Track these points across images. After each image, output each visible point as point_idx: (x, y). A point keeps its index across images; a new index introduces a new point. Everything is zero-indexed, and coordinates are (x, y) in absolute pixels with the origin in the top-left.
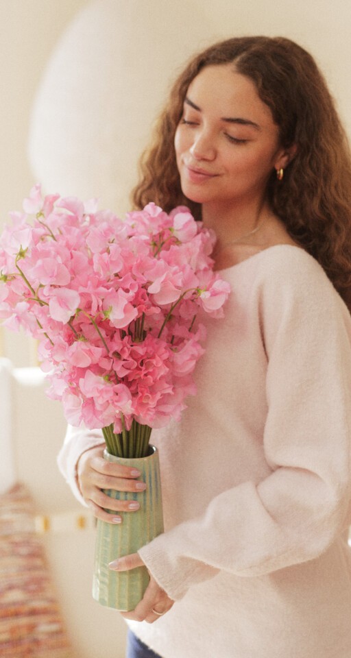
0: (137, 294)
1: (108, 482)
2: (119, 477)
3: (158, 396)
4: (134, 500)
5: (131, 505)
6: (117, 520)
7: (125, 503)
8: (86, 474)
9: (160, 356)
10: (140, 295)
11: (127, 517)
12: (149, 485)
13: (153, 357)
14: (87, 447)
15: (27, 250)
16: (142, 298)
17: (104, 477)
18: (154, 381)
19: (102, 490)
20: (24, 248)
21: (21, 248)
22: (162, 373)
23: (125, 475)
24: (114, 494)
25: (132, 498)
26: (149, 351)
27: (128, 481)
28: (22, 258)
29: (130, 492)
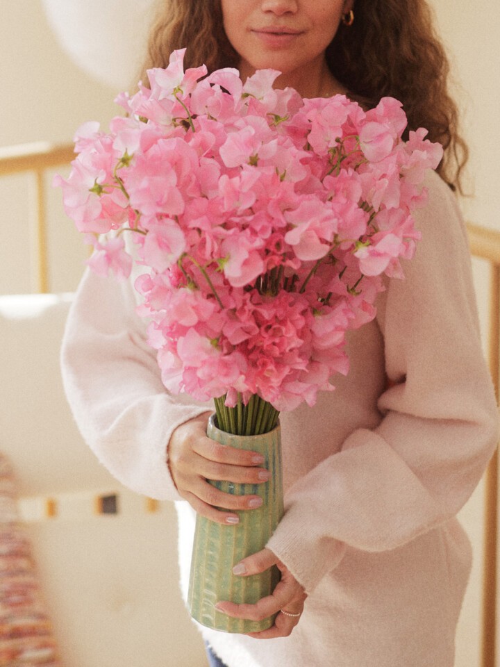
0: (268, 242)
1: (222, 472)
2: (237, 466)
3: (286, 371)
4: (255, 494)
5: (251, 502)
6: (232, 520)
7: (243, 498)
8: (184, 459)
9: (292, 322)
10: (274, 243)
11: (246, 516)
12: (271, 473)
13: (283, 322)
14: (182, 421)
15: (133, 156)
16: (275, 247)
17: (216, 466)
18: (282, 353)
19: (207, 481)
20: (130, 153)
21: (126, 153)
22: (293, 345)
23: (244, 463)
24: (225, 487)
25: (251, 492)
26: (278, 315)
27: (248, 471)
28: (125, 166)
29: (249, 484)
